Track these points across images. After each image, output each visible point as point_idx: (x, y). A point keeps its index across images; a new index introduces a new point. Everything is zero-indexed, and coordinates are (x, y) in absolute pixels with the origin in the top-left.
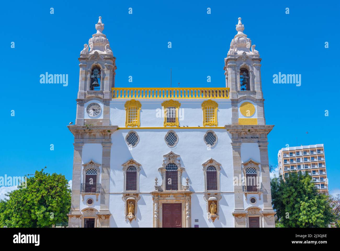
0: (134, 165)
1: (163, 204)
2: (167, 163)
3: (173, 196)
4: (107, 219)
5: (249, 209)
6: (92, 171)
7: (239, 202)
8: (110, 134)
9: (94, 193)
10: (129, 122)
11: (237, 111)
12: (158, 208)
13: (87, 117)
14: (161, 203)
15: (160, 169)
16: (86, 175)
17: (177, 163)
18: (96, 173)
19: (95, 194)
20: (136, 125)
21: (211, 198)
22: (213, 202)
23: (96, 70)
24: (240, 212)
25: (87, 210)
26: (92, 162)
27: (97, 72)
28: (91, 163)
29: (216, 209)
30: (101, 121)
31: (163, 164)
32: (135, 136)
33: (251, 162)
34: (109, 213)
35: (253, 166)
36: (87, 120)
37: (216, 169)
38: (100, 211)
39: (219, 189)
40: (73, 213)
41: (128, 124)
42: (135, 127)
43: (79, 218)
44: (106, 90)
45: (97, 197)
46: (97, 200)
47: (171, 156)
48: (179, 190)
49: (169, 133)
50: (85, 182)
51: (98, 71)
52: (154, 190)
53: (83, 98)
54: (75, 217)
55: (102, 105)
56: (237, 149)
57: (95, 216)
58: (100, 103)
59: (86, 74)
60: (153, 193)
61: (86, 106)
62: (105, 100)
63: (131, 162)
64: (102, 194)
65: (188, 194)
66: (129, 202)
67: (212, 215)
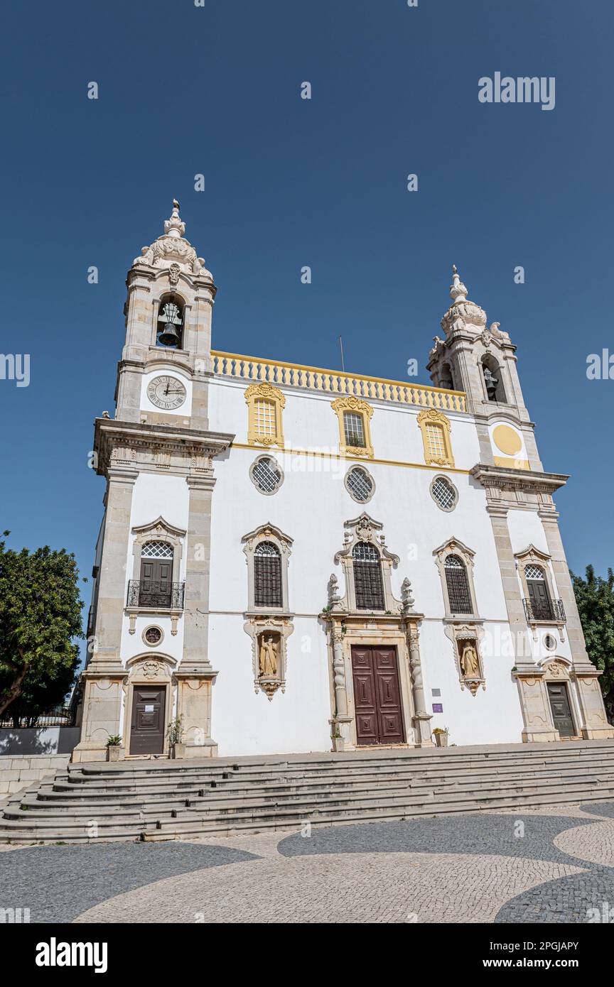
0: (273, 539)
1: (351, 645)
2: (354, 540)
3: (375, 626)
4: (204, 688)
5: (545, 662)
6: (158, 547)
8: (211, 457)
9: (167, 610)
10: (256, 433)
12: (343, 656)
13: (146, 405)
14: (348, 644)
15: (341, 555)
16: (142, 559)
17: (376, 541)
18: (172, 555)
19: (168, 613)
20: (273, 443)
21: (465, 633)
22: (469, 644)
23: (172, 306)
24: (529, 669)
25: (143, 658)
26: (160, 523)
28: (160, 526)
29: (478, 661)
30: (186, 422)
31: (345, 542)
32: (272, 468)
33: (532, 552)
34: (210, 670)
35: (536, 561)
36: (150, 414)
37: (464, 566)
38: (183, 662)
39: (478, 611)
41: (254, 437)
42: (272, 447)
43: (120, 686)
44: (199, 350)
45: (174, 626)
46: (174, 633)
47: (364, 522)
48: (388, 610)
49: (354, 471)
50: (138, 578)
53: (138, 359)
54: (107, 680)
55: (189, 385)
56: (500, 522)
57: (167, 676)
58: (183, 379)
59: (147, 309)
60: (331, 615)
61: (146, 380)
62: (198, 374)
63: (268, 530)
64: (188, 614)
65: (414, 620)
66: (264, 637)
67: (469, 676)
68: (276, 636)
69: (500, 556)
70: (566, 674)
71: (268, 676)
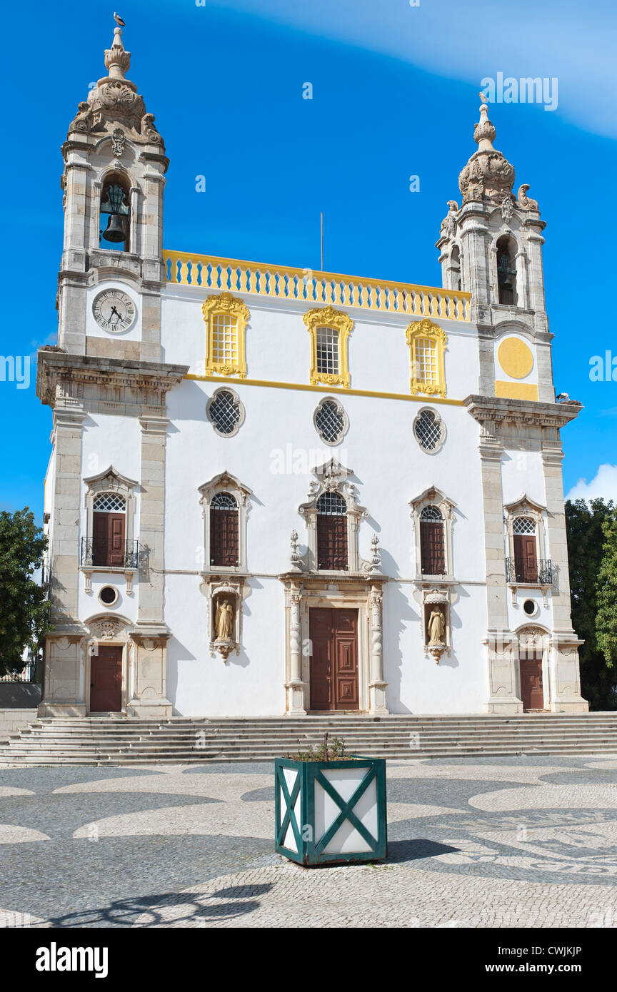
0: (231, 490)
1: (310, 608)
2: (320, 490)
3: (336, 587)
4: (159, 649)
5: (520, 631)
6: (110, 500)
7: (497, 610)
8: (164, 393)
9: (120, 569)
10: (215, 360)
11: (492, 359)
13: (93, 329)
14: (306, 607)
16: (94, 513)
17: (346, 492)
18: (124, 509)
19: (123, 573)
20: (234, 372)
21: (435, 597)
22: (437, 608)
23: (116, 189)
24: (503, 637)
25: (99, 619)
26: (111, 473)
27: (118, 195)
28: (111, 477)
29: (445, 628)
31: (310, 493)
32: (231, 403)
33: (525, 503)
34: (164, 632)
35: (529, 513)
36: (95, 340)
37: (441, 518)
38: (139, 624)
39: (451, 573)
41: (212, 365)
42: (233, 377)
43: (79, 646)
45: (130, 586)
46: (129, 591)
49: (324, 405)
50: (91, 535)
51: (121, 193)
52: (289, 568)
53: (80, 268)
54: (65, 642)
55: (137, 300)
56: (493, 466)
57: (123, 637)
58: (132, 292)
59: (88, 196)
60: (287, 578)
61: (91, 295)
62: (148, 285)
63: (225, 480)
64: (144, 578)
65: (378, 582)
66: (219, 599)
67: (434, 643)
69: (488, 509)
70: (543, 642)
71: (222, 639)
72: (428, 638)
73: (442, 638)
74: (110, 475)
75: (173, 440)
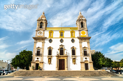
2: (60, 47)
3: (62, 57)
5: (85, 61)
7: (82, 59)
8: (44, 40)
11: (80, 33)
12: (58, 60)
13: (38, 35)
15: (59, 49)
16: (37, 51)
17: (63, 47)
18: (40, 50)
19: (39, 56)
22: (74, 59)
24: (82, 62)
25: (37, 61)
32: (51, 40)
33: (85, 47)
34: (43, 62)
37: (75, 49)
39: (76, 55)
40: (33, 62)
41: (49, 37)
42: (51, 38)
44: (44, 28)
48: (64, 55)
49: (61, 39)
50: (37, 53)
52: (56, 55)
53: (37, 30)
55: (42, 32)
56: (81, 44)
57: (39, 62)
58: (42, 31)
59: (39, 24)
60: (56, 56)
61: (38, 32)
62: (43, 31)
63: (50, 47)
64: (41, 56)
65: (67, 56)
66: (49, 58)
67: (74, 63)
68: (50, 58)
69: (80, 48)
70: (88, 62)
71: (49, 63)
72: (73, 62)
73: (75, 62)
74: (39, 47)
75: (45, 44)
